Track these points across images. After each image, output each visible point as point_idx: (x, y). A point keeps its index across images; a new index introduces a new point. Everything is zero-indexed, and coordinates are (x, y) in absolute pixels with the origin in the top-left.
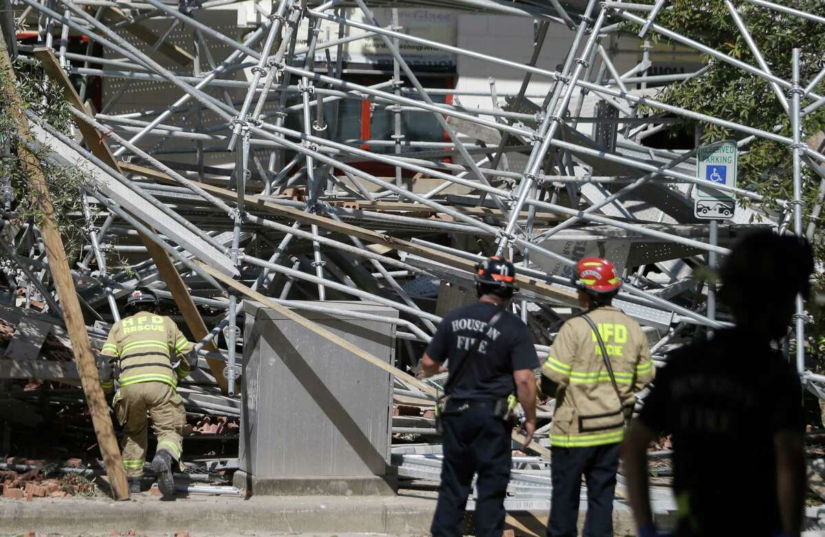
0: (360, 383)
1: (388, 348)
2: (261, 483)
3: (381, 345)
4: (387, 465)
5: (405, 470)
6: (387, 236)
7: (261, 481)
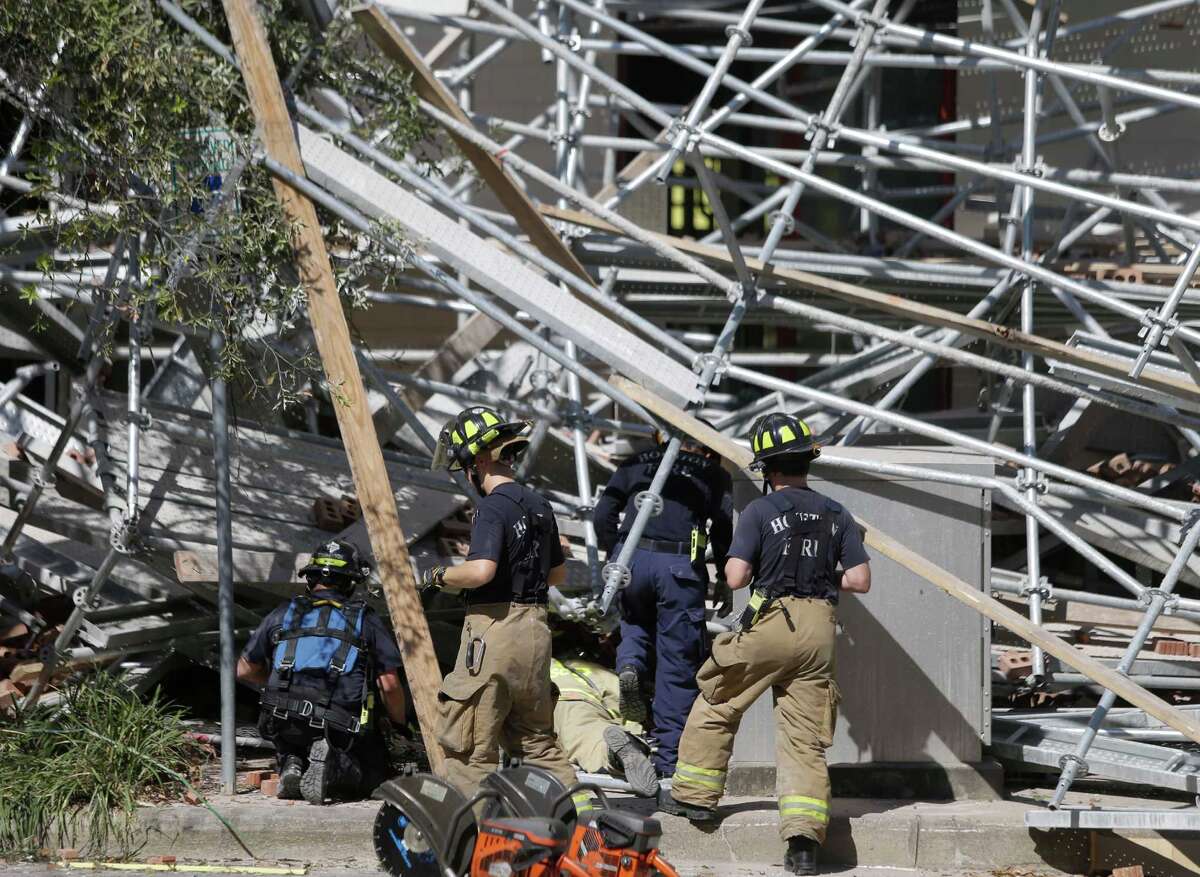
0: (925, 595)
1: (975, 529)
2: (740, 774)
3: (963, 523)
4: (983, 745)
5: (1040, 752)
6: (1003, 329)
7: (738, 769)
